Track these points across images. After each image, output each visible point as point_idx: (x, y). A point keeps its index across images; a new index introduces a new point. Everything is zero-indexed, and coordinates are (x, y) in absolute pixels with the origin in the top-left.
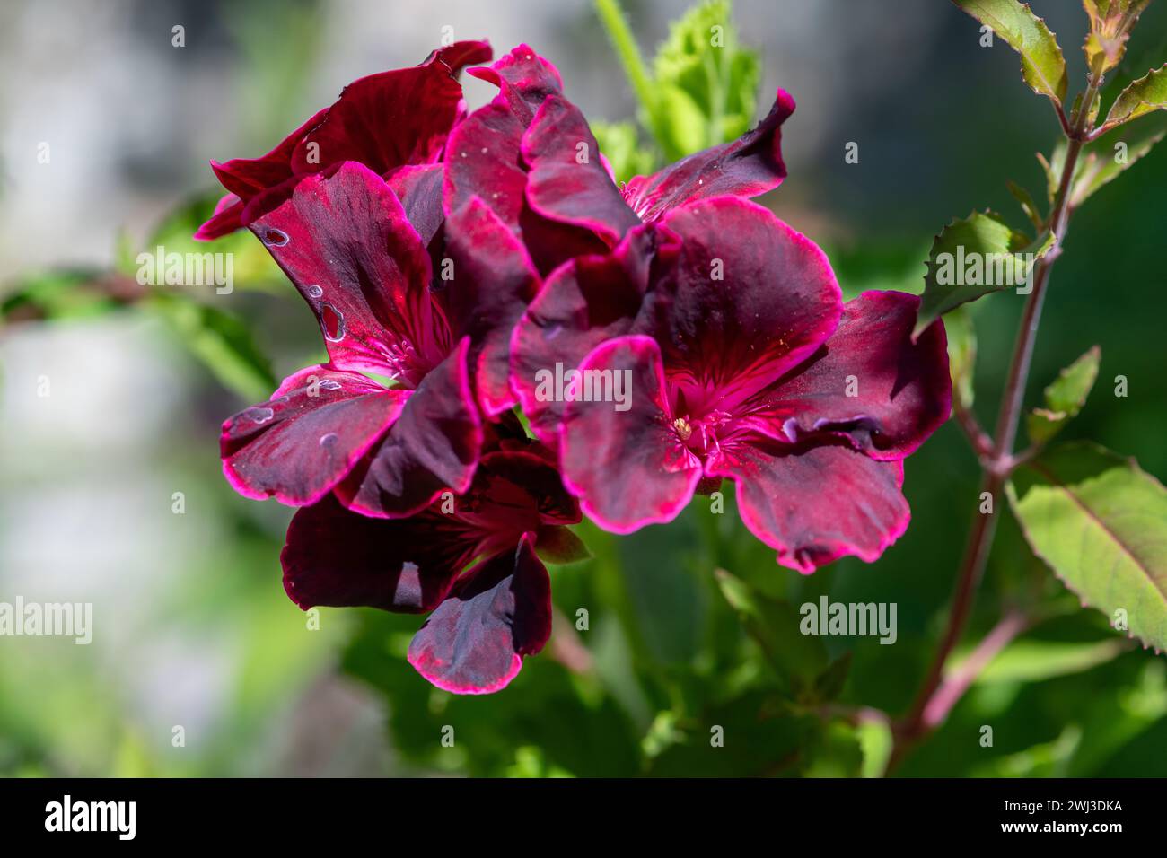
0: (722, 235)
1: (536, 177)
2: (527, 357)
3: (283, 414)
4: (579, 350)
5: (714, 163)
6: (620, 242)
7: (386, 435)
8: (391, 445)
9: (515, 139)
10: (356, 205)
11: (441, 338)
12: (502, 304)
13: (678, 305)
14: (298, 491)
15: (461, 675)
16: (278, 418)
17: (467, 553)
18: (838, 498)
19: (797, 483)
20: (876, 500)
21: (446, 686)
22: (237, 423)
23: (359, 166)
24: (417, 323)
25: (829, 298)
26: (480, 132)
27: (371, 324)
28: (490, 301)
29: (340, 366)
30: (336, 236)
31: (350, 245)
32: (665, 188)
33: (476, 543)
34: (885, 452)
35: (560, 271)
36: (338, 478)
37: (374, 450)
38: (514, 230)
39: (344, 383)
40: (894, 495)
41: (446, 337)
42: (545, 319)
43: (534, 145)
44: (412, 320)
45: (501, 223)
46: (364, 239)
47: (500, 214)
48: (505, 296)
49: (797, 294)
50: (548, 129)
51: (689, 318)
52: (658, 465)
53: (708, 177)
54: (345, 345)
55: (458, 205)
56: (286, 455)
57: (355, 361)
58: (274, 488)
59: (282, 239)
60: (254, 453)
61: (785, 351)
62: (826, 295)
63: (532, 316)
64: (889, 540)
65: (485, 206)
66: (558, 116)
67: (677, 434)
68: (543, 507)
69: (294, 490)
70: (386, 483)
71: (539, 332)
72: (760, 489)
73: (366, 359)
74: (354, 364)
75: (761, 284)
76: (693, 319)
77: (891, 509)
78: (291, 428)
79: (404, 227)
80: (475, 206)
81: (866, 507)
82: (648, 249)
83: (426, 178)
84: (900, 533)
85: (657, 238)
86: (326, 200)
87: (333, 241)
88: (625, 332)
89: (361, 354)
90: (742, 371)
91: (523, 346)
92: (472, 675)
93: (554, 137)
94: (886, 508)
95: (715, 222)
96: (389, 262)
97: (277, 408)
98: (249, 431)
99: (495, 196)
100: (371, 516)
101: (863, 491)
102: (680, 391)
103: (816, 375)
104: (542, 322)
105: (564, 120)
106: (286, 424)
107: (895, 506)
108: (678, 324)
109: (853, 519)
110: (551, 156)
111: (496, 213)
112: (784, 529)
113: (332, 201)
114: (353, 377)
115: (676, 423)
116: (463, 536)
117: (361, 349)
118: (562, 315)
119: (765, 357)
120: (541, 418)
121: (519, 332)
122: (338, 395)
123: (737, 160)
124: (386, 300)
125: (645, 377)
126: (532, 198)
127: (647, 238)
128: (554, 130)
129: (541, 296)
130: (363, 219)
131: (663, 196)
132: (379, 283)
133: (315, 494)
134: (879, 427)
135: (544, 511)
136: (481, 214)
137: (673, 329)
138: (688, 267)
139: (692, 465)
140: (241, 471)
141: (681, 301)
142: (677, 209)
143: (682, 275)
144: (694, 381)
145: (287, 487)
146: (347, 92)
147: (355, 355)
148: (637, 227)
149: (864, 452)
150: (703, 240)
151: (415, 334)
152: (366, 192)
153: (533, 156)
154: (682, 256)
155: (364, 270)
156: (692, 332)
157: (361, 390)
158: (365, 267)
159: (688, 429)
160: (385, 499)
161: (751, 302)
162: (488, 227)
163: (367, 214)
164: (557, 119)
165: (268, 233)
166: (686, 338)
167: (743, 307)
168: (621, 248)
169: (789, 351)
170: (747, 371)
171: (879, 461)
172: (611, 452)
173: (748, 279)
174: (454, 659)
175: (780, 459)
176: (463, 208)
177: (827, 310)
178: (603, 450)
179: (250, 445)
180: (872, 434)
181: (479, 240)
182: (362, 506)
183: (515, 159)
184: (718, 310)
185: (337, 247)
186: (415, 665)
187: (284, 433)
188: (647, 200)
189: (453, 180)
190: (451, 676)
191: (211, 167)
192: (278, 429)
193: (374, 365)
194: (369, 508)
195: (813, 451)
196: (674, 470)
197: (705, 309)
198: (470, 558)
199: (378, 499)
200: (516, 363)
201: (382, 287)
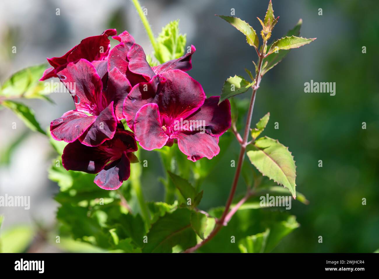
0: (176, 79)
1: (130, 63)
2: (127, 107)
3: (65, 121)
4: (140, 106)
5: (174, 63)
6: (151, 80)
7: (92, 125)
8: (93, 128)
9: (126, 53)
10: (84, 70)
11: (104, 104)
12: (122, 93)
13: (165, 96)
14: (70, 139)
15: (107, 185)
16: (64, 121)
17: (108, 159)
18: (203, 145)
19: (193, 141)
20: (212, 145)
21: (104, 188)
22: (54, 122)
23: (85, 60)
24: (98, 101)
25: (202, 96)
26: (117, 51)
27: (86, 100)
28: (119, 93)
29: (78, 110)
30: (78, 77)
31: (82, 80)
32: (162, 68)
33: (110, 158)
34: (215, 134)
35: (136, 86)
36: (80, 135)
37: (89, 129)
38: (125, 76)
39: (80, 114)
40: (216, 145)
41: (105, 103)
42: (132, 98)
43: (130, 55)
44: (97, 99)
45: (121, 74)
46: (86, 78)
47: (121, 72)
48: (123, 91)
49: (194, 94)
50: (134, 51)
51: (167, 100)
52: (158, 136)
53: (173, 66)
54: (80, 105)
55: (112, 69)
56: (67, 130)
57: (82, 109)
58: (63, 138)
59: (64, 78)
60: (58, 130)
61: (191, 109)
62: (201, 95)
63: (128, 97)
64: (214, 155)
65: (118, 70)
66: (136, 48)
67: (163, 130)
68: (128, 148)
69: (69, 139)
70: (92, 137)
71: (130, 101)
72: (183, 142)
73: (85, 109)
74: (82, 110)
75: (185, 91)
76: (168, 100)
77: (215, 148)
78: (67, 124)
79: (96, 75)
80: (115, 70)
81: (209, 147)
82: (158, 81)
83: (101, 64)
84: (217, 154)
85: (160, 79)
86: (76, 69)
87: (78, 79)
88: (151, 102)
89: (84, 108)
90: (180, 114)
91: (126, 104)
92: (110, 186)
93: (135, 53)
94: (214, 148)
95: (174, 76)
96: (92, 84)
97: (64, 119)
98: (58, 124)
99: (120, 67)
100: (88, 146)
101: (209, 143)
102: (164, 119)
103: (198, 115)
104: (131, 99)
105: (138, 49)
106: (66, 123)
107: (216, 147)
108: (164, 101)
109: (206, 149)
110: (134, 58)
111: (120, 71)
112: (189, 151)
113: (78, 68)
114: (82, 113)
115: (163, 127)
116: (107, 156)
117: (84, 106)
118: (136, 97)
119: (185, 111)
120: (130, 122)
121: (125, 101)
122: (79, 117)
123: (180, 62)
124: (91, 94)
125: (155, 114)
126: (129, 68)
127: (157, 79)
128: (135, 52)
129: (131, 92)
130: (86, 73)
131: (161, 71)
132: (89, 89)
133: (74, 139)
134: (213, 128)
135: (128, 149)
136: (117, 71)
137: (163, 102)
138: (168, 86)
139: (166, 136)
140: (55, 134)
141: (165, 95)
142: (165, 72)
143: (166, 89)
144: (167, 117)
145: (66, 138)
146: (83, 41)
147: (82, 108)
148: (155, 76)
149: (209, 134)
150: (171, 80)
151: (97, 103)
152: (87, 66)
153: (130, 58)
154: (166, 83)
155: (85, 86)
156: (168, 103)
157: (84, 116)
158: (86, 85)
159: (165, 128)
160: (92, 142)
161: (182, 96)
162: (119, 75)
163: (87, 72)
164: (136, 49)
165: (61, 76)
166: (166, 105)
167: (180, 97)
168: (151, 81)
169: (192, 109)
170: (181, 114)
171: (213, 137)
172: (147, 131)
173: (182, 90)
174: (105, 182)
175: (188, 136)
176: (113, 70)
177: (201, 99)
178: (145, 130)
179: (57, 128)
180: (212, 130)
181: (117, 78)
182: (85, 143)
183: (125, 58)
184: (174, 98)
185: (78, 80)
186: (96, 183)
187: (66, 125)
188: (157, 71)
189: (110, 63)
190: (105, 186)
191: (47, 60)
192: (64, 124)
193: (87, 110)
194: (88, 144)
195: (197, 134)
196: (162, 137)
197: (171, 97)
198: (109, 161)
199: (90, 142)
200: (124, 108)
201: (90, 91)
